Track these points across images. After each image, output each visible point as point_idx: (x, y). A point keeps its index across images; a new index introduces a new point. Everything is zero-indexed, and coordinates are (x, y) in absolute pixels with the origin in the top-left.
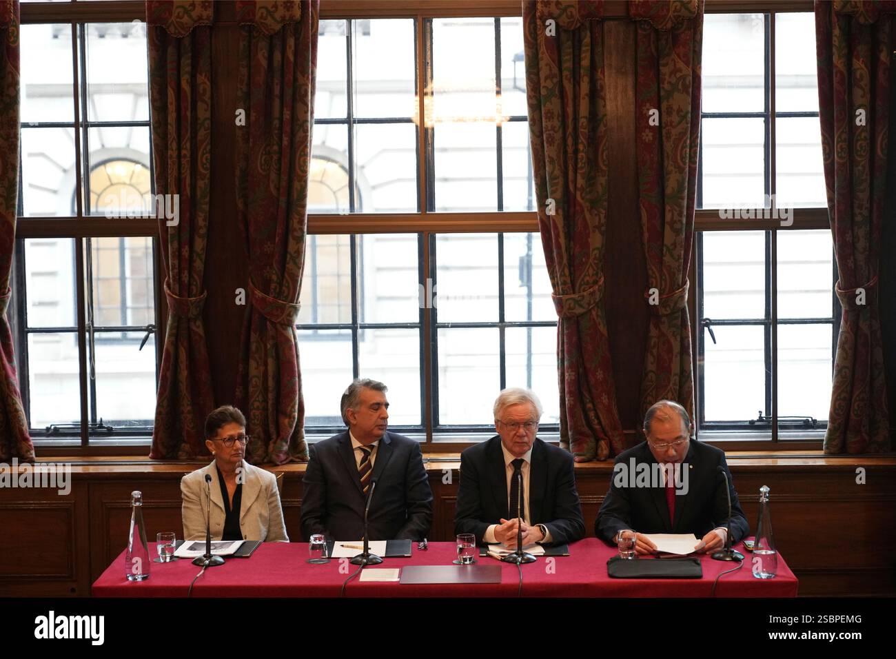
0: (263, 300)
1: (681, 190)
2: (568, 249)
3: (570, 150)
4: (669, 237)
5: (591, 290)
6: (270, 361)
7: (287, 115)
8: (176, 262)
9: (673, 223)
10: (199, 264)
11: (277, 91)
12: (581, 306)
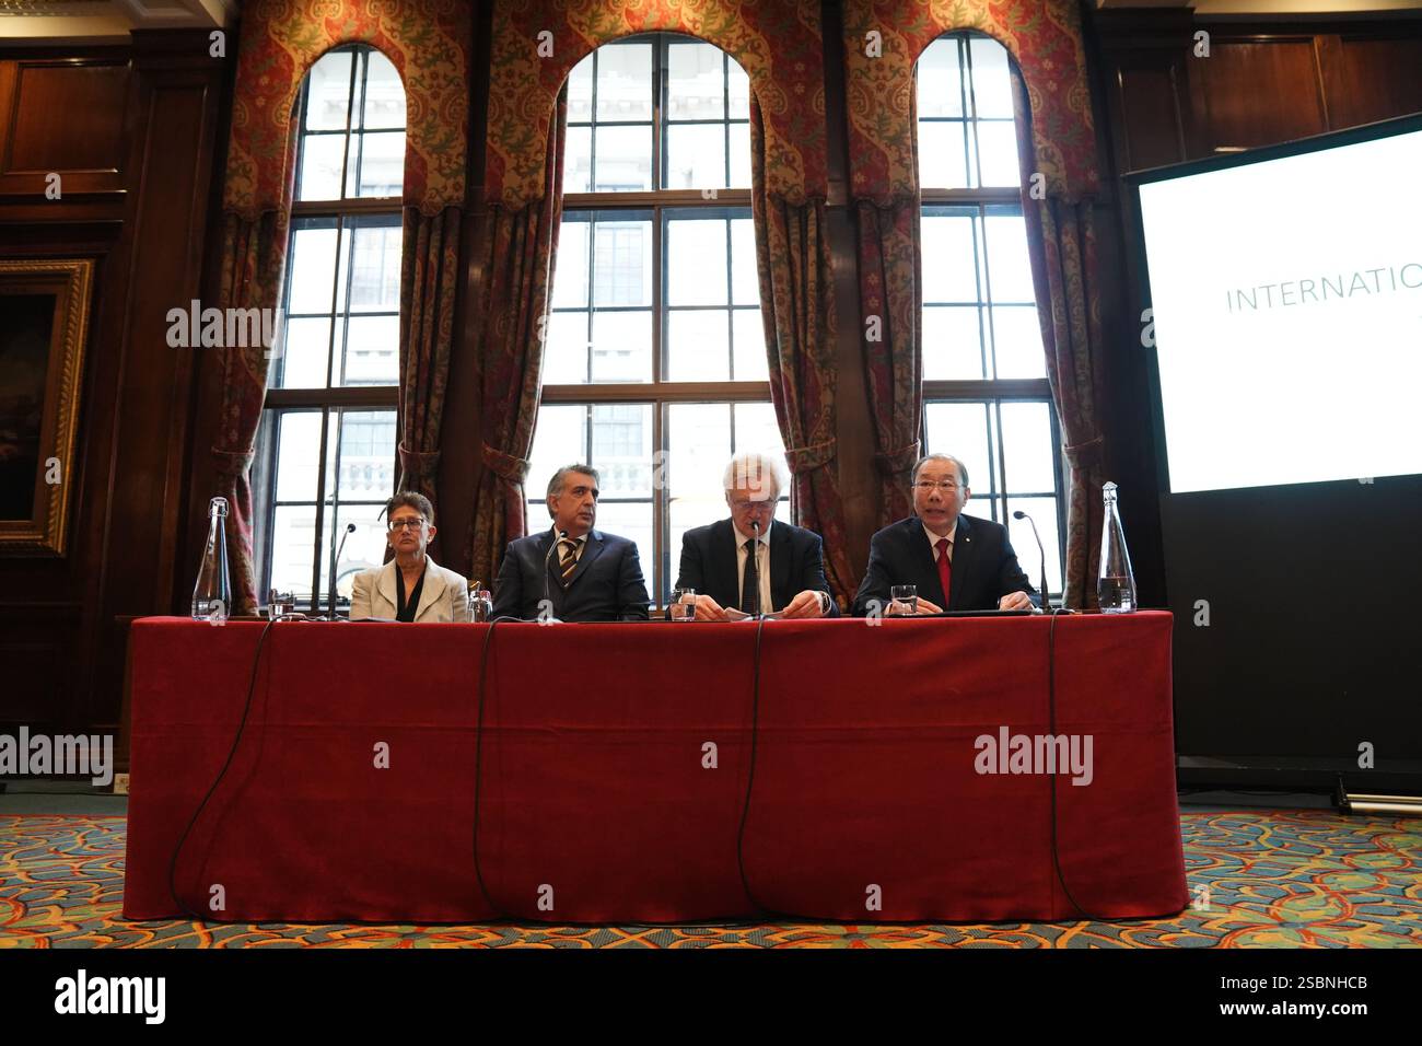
0: (493, 455)
1: (909, 349)
2: (800, 404)
3: (799, 312)
4: (899, 394)
5: (824, 444)
6: (497, 516)
7: (526, 281)
8: (411, 420)
9: (902, 379)
10: (433, 423)
11: (518, 262)
12: (814, 460)
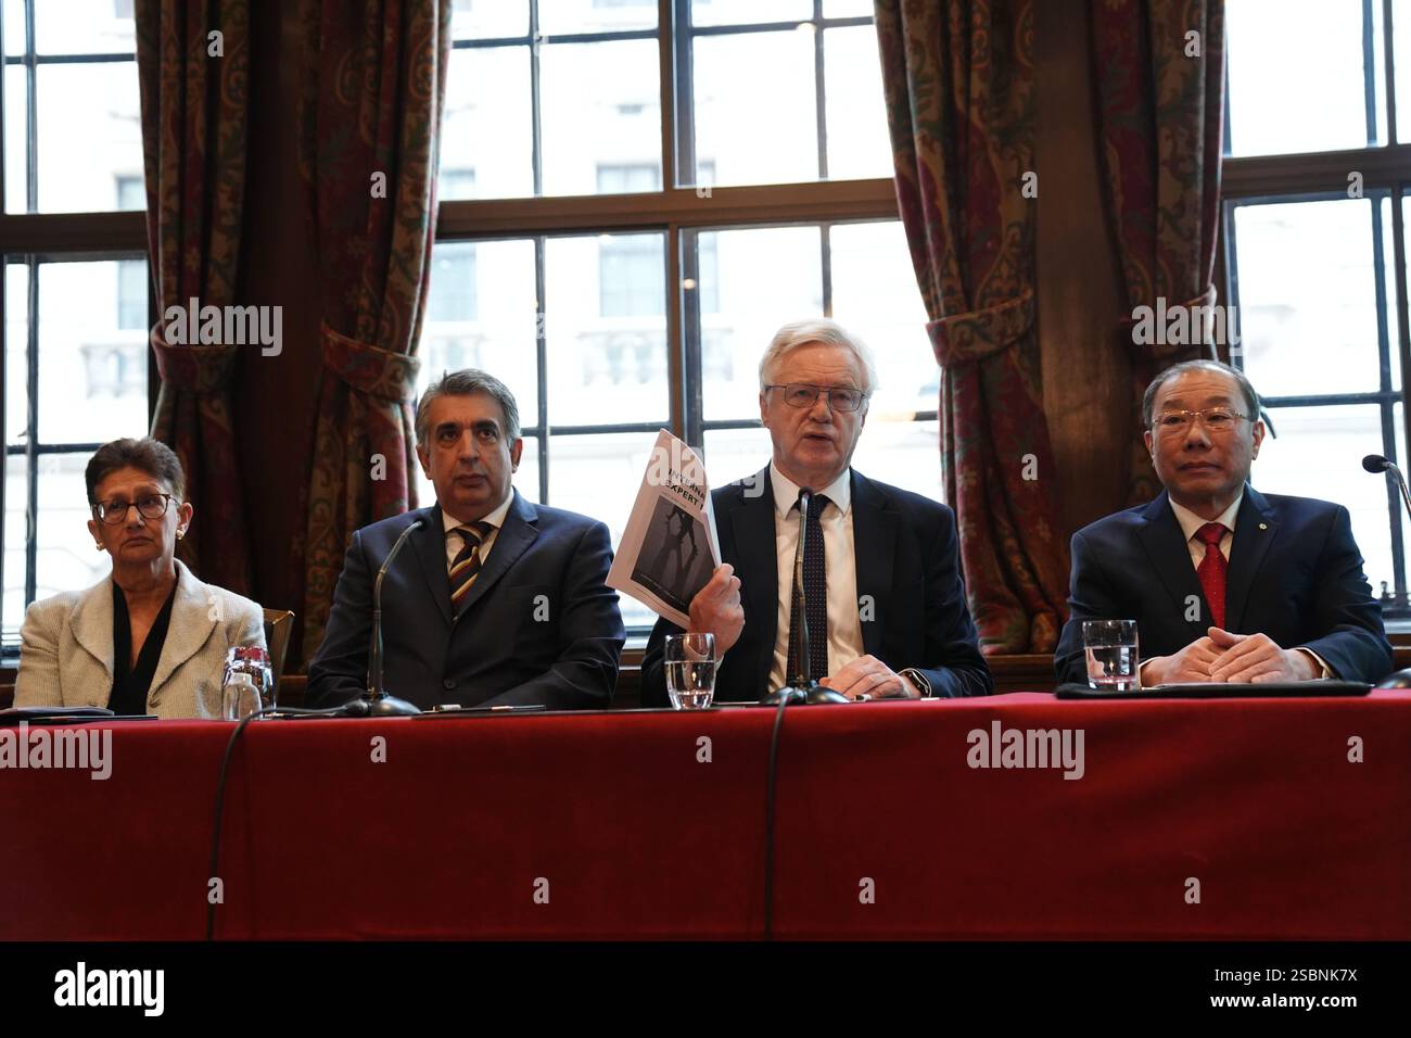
0: (342, 347)
1: (1191, 94)
2: (956, 227)
4: (1168, 192)
5: (1007, 305)
6: (352, 469)
8: (174, 280)
9: (1175, 161)
12: (986, 338)
